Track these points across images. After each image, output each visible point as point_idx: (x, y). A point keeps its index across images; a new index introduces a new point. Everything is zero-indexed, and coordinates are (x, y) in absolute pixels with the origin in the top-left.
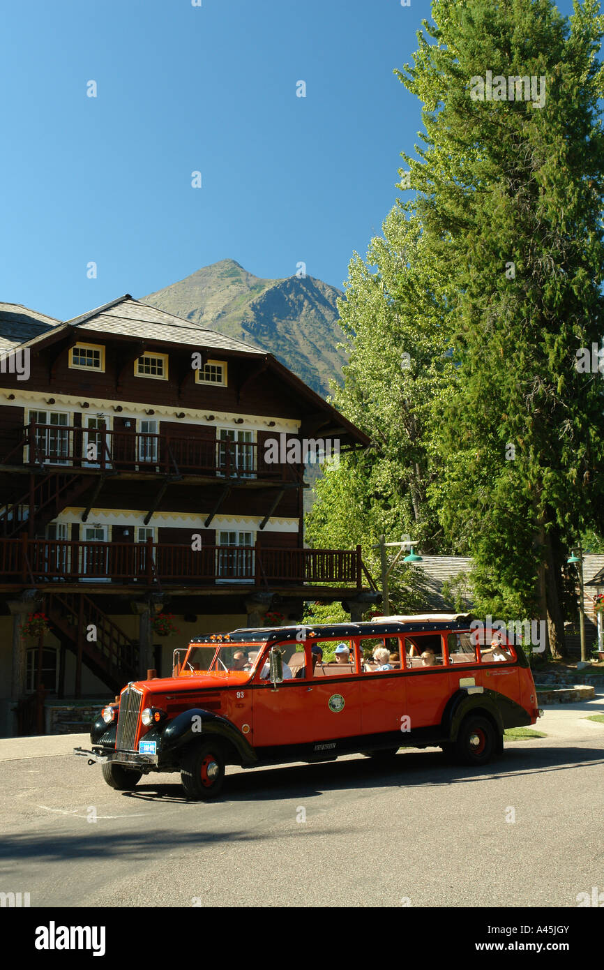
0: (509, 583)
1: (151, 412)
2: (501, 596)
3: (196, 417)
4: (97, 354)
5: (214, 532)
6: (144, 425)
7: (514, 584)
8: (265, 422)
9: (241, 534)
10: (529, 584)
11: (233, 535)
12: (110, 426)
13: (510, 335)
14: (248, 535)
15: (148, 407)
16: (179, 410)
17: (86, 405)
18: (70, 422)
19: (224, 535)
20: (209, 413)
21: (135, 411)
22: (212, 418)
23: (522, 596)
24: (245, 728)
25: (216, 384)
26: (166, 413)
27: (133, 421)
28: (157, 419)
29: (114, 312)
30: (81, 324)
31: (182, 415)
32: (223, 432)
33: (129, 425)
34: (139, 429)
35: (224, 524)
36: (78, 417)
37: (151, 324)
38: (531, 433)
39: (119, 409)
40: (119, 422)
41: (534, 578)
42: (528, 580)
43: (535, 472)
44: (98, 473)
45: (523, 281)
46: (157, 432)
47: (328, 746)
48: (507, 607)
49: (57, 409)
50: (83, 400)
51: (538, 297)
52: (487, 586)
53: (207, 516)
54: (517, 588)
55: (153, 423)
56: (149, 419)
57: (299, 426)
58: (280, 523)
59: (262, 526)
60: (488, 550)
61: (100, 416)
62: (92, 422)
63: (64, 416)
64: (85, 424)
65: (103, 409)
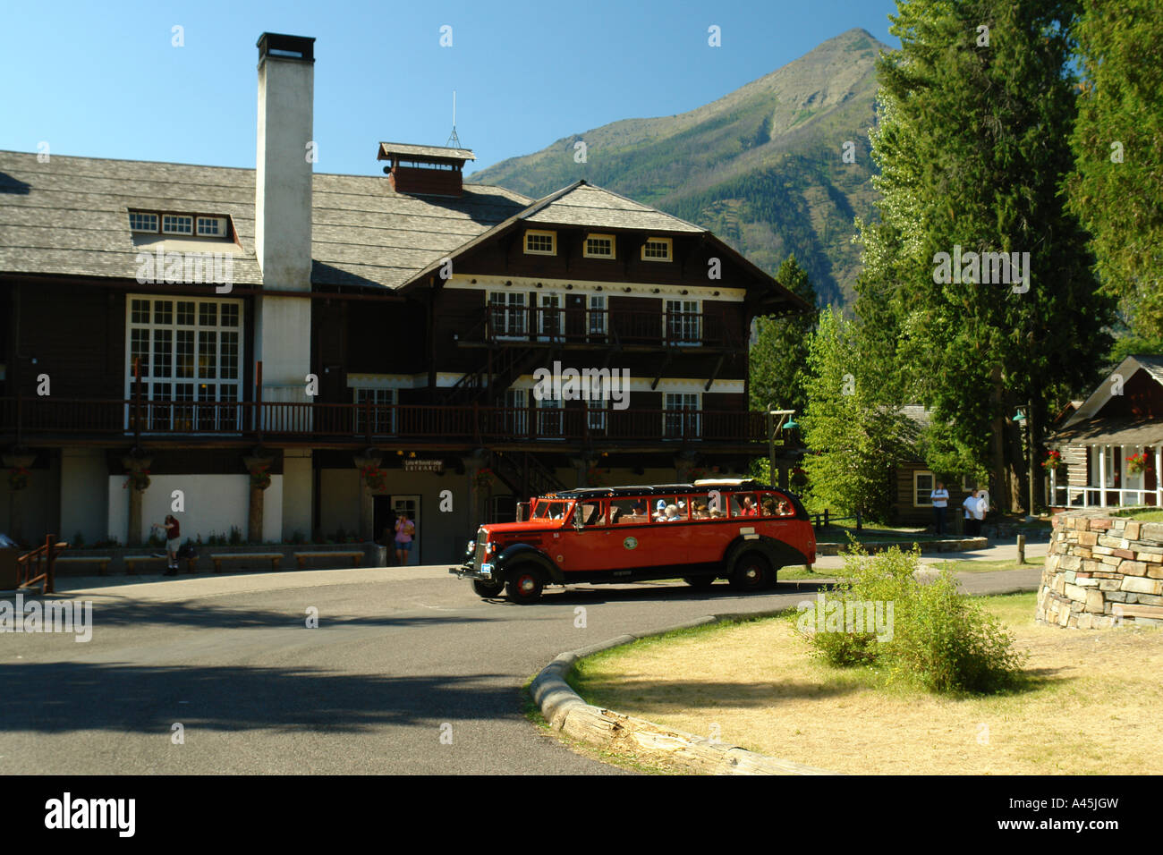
0: (962, 439)
1: (600, 289)
2: (958, 451)
3: (642, 290)
4: (549, 239)
5: (660, 394)
6: (594, 300)
7: (967, 439)
8: (710, 293)
9: (687, 396)
10: (982, 440)
11: (679, 397)
12: (562, 304)
13: (961, 197)
14: (694, 397)
15: (597, 284)
16: (626, 285)
17: (540, 285)
18: (526, 303)
19: (670, 396)
20: (654, 286)
21: (585, 288)
22: (657, 291)
23: (973, 452)
24: (560, 558)
25: (661, 259)
26: (615, 289)
27: (583, 297)
28: (605, 295)
29: (564, 200)
30: (530, 216)
31: (629, 290)
32: (669, 303)
33: (578, 301)
34: (589, 306)
35: (670, 387)
36: (533, 296)
37: (598, 210)
38: (976, 295)
39: (570, 287)
40: (571, 299)
41: (988, 435)
42: (982, 436)
43: (982, 333)
44: (547, 346)
45: (977, 142)
46: (606, 307)
47: (625, 573)
48: (961, 462)
49: (515, 289)
50: (537, 280)
51: (989, 158)
52: (943, 442)
53: (653, 380)
54: (969, 444)
55: (601, 299)
56: (598, 294)
57: (744, 294)
58: (726, 385)
59: (707, 388)
60: (943, 406)
61: (553, 294)
62: (546, 300)
63: (521, 296)
64: (540, 303)
65: (556, 288)
